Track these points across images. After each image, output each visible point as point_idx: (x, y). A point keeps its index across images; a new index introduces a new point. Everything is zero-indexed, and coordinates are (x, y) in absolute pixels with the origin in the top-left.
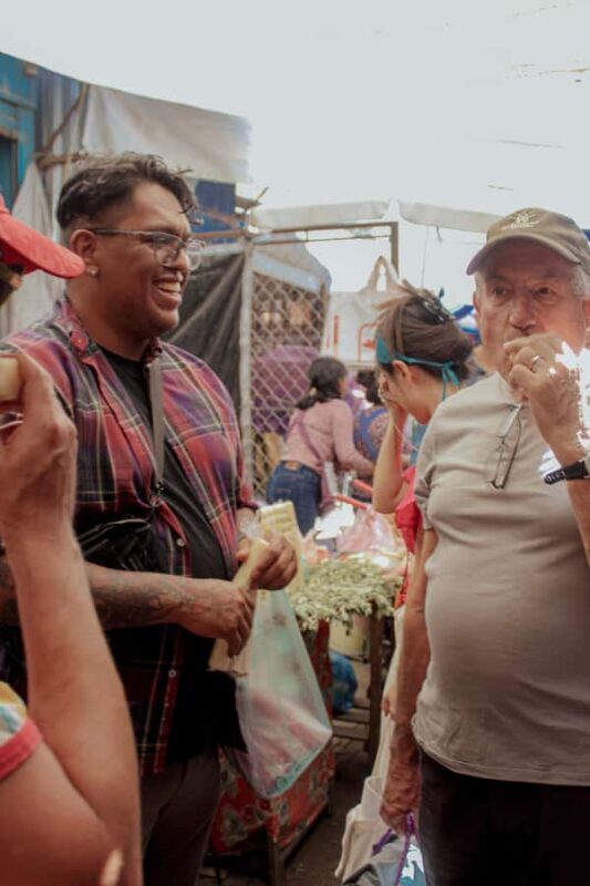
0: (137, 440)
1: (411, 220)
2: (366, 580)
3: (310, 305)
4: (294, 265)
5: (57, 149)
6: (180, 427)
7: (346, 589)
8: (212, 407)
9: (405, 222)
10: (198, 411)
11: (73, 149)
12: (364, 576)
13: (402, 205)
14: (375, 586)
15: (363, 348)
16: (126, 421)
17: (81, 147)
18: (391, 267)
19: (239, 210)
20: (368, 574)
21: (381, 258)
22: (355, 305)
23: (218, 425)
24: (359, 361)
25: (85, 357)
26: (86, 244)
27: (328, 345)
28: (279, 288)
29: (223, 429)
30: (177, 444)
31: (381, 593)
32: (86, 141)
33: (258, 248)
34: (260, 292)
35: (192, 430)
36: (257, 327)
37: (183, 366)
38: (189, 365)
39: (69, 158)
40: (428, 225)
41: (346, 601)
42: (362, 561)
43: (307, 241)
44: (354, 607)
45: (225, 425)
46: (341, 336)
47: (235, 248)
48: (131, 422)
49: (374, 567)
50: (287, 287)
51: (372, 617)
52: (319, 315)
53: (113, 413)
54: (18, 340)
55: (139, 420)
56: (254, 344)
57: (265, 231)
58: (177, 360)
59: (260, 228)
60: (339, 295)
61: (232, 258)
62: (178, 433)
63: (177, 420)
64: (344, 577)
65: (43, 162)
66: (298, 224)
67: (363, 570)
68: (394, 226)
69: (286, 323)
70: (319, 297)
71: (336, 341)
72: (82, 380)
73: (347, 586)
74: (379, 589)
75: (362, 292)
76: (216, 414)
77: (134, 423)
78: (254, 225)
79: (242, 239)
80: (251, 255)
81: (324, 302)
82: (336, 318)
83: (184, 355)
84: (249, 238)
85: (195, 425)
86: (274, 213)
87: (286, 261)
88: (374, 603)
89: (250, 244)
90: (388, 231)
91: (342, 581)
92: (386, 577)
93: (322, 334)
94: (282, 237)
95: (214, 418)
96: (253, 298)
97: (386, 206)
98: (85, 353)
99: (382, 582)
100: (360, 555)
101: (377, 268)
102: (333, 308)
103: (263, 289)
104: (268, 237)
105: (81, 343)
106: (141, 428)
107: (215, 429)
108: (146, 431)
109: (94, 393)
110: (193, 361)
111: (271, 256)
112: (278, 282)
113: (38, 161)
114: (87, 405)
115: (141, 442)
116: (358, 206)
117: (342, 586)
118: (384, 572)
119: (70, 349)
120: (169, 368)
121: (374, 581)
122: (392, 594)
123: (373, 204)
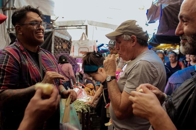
0: (36, 70)
1: (90, 24)
2: (81, 105)
3: (68, 43)
4: (64, 35)
5: (7, 6)
6: (46, 67)
7: (76, 107)
8: (53, 62)
9: (89, 25)
10: (50, 63)
11: (11, 6)
12: (80, 104)
13: (88, 21)
14: (83, 106)
15: (80, 53)
16: (33, 66)
17: (13, 6)
18: (86, 35)
19: (51, 22)
20: (81, 103)
21: (83, 33)
22: (78, 44)
23: (54, 66)
24: (79, 56)
25: (23, 52)
26: (18, 28)
27: (72, 52)
28: (60, 39)
29: (55, 67)
30: (45, 70)
31: (84, 108)
32: (15, 5)
33: (55, 30)
34: (56, 40)
35: (48, 67)
36: (55, 48)
37: (46, 53)
38: (47, 53)
39: (10, 9)
40: (94, 26)
41: (76, 109)
42: (80, 101)
43: (67, 29)
44: (78, 111)
45: (56, 66)
46: (75, 50)
47: (50, 30)
48: (34, 66)
49: (83, 102)
50: (62, 39)
51: (82, 113)
52: (70, 46)
53: (30, 64)
54: (7, 48)
55: (37, 65)
56: (55, 52)
57: (57, 26)
58: (44, 52)
59: (56, 26)
60: (74, 41)
61: (50, 32)
62: (45, 68)
63: (45, 65)
64: (76, 104)
65: (4, 9)
66: (65, 25)
67: (80, 102)
68: (86, 26)
69: (62, 47)
70: (70, 42)
71: (73, 52)
72: (23, 57)
73: (77, 106)
74: (84, 107)
75: (79, 41)
76: (54, 64)
77: (35, 66)
78: (55, 25)
79: (52, 28)
80: (54, 32)
81: (71, 43)
82: (74, 46)
83: (46, 51)
84: (53, 28)
85: (49, 66)
86: (59, 22)
87: (62, 33)
88: (83, 110)
89: (54, 29)
90: (85, 27)
91: (75, 105)
92: (85, 104)
93: (70, 50)
94: (61, 28)
95: (53, 65)
96: (54, 42)
97: (85, 21)
98: (23, 51)
99: (84, 105)
100: (79, 99)
101: (83, 35)
102: (73, 44)
103: (57, 40)
104: (58, 28)
105: (22, 49)
106: (37, 67)
107: (54, 67)
108: (38, 68)
109: (26, 60)
110: (48, 52)
111: (59, 32)
112: (60, 38)
113: (2, 9)
114: (24, 62)
115: (37, 70)
116: (78, 21)
117: (75, 106)
118: (85, 103)
119: (19, 50)
120: (43, 54)
121: (83, 105)
122: (87, 108)
123: (82, 21)
